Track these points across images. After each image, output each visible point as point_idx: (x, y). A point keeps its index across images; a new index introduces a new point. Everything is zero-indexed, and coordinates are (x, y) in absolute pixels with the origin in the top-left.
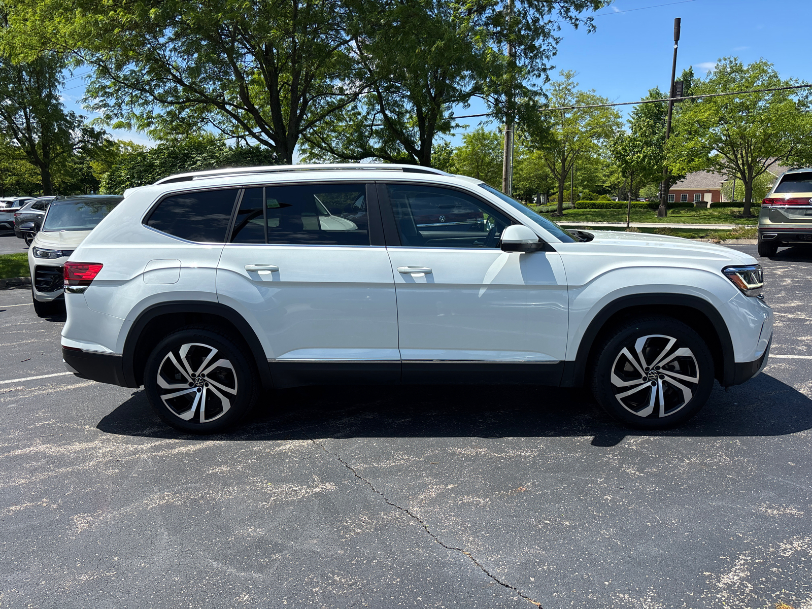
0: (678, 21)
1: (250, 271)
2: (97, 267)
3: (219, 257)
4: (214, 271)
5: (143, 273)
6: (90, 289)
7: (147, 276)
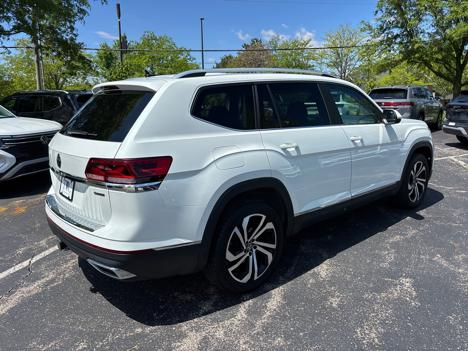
0: (118, 6)
1: (284, 149)
2: (167, 161)
3: (262, 141)
4: (264, 152)
5: (214, 161)
6: (164, 182)
7: (219, 163)
